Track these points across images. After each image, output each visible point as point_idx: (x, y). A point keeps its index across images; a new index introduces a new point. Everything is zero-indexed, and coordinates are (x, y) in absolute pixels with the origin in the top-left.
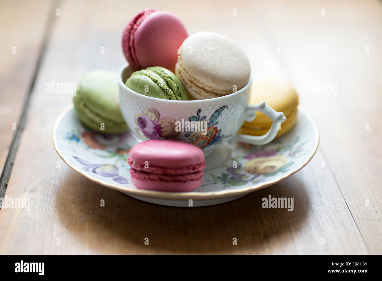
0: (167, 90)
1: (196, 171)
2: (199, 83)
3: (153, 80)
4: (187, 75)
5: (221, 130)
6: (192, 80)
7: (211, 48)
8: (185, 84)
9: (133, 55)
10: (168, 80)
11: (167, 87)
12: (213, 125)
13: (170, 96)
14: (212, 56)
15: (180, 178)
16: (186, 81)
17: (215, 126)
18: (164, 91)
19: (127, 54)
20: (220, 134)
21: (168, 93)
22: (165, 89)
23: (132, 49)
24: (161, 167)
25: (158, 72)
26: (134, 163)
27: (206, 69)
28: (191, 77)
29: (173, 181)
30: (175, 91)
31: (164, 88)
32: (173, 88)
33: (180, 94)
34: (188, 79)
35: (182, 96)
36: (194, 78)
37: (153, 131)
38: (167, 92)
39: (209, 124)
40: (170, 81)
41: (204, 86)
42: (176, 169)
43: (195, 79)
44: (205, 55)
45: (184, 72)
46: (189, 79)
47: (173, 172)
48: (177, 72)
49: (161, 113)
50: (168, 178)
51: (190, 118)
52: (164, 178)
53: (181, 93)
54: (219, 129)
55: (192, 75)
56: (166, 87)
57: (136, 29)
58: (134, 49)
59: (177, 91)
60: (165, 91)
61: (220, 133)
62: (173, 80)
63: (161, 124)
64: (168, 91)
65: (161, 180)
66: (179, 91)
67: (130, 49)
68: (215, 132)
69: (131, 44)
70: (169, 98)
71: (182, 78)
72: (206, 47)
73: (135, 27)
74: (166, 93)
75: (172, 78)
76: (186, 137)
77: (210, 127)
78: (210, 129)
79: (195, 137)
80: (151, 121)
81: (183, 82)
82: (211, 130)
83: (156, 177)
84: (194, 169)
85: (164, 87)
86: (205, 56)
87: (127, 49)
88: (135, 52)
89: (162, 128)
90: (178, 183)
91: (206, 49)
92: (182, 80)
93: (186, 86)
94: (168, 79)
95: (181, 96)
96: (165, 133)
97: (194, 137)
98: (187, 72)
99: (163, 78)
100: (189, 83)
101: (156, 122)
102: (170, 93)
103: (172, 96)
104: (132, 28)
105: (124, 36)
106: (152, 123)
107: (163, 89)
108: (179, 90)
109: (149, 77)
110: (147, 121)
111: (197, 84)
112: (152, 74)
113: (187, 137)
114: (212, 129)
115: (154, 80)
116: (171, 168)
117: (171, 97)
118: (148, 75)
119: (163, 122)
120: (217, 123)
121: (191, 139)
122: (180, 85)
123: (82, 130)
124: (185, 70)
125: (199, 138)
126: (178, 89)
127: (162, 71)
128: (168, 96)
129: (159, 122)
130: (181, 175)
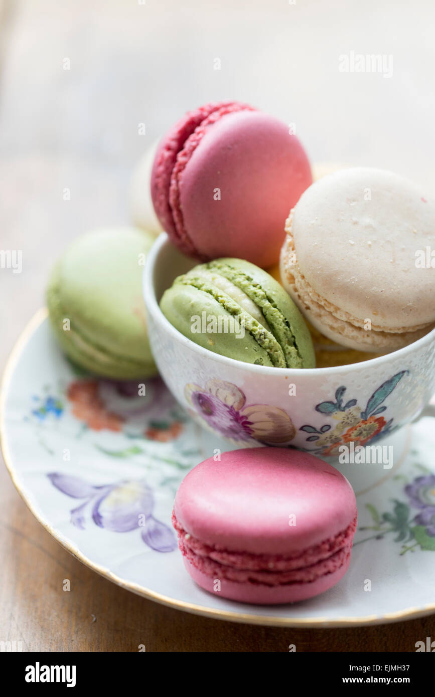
0: (261, 335)
1: (337, 549)
2: (338, 311)
3: (227, 309)
4: (309, 290)
5: (392, 420)
6: (322, 303)
7: (367, 220)
8: (303, 307)
9: (178, 226)
10: (262, 306)
11: (260, 325)
12: (374, 414)
13: (268, 350)
14: (370, 243)
15: (299, 576)
16: (307, 302)
17: (378, 416)
18: (254, 338)
19: (164, 219)
20: (390, 427)
21: (263, 343)
22: (257, 333)
23: (175, 213)
24: (252, 556)
25: (239, 283)
26: (187, 536)
27: (356, 280)
28: (319, 296)
29: (283, 584)
30: (281, 334)
31: (255, 331)
32: (275, 325)
33: (293, 339)
34: (310, 297)
35: (297, 343)
36: (326, 300)
37: (231, 426)
38: (260, 340)
39: (364, 415)
40: (268, 308)
41: (351, 320)
42: (289, 559)
43: (329, 303)
44: (352, 243)
45: (303, 281)
46: (316, 300)
47: (281, 565)
48: (284, 276)
49: (248, 392)
50: (270, 578)
51: (318, 406)
52: (260, 577)
53: (294, 335)
54: (387, 419)
55: (322, 294)
56: (260, 329)
57: (184, 165)
58: (180, 212)
59: (285, 333)
60: (257, 337)
61: (391, 425)
62: (276, 302)
63: (249, 415)
64: (265, 338)
65: (253, 581)
66: (290, 331)
67: (169, 209)
68: (379, 425)
69: (172, 201)
70: (267, 354)
71: (296, 294)
72: (355, 219)
73: (181, 158)
74: (259, 342)
75: (273, 298)
76: (308, 442)
77: (366, 420)
78: (366, 422)
79: (332, 440)
80: (226, 406)
81: (300, 302)
82: (368, 424)
83: (243, 577)
84: (332, 547)
85: (255, 328)
86: (352, 245)
87: (163, 208)
88: (182, 221)
89: (250, 423)
90: (296, 587)
91: (356, 223)
92: (297, 298)
93: (308, 312)
94: (263, 301)
95: (295, 345)
96: (258, 433)
97: (328, 441)
98: (308, 285)
99: (252, 297)
100: (314, 308)
101: (236, 410)
102: (270, 341)
103: (273, 350)
104: (174, 159)
105: (156, 176)
106: (228, 411)
107: (250, 333)
108: (291, 327)
109: (217, 299)
110: (217, 406)
111: (334, 314)
112: (223, 289)
113: (312, 442)
114: (371, 423)
115: (230, 310)
116: (279, 558)
117: (272, 353)
118: (214, 292)
119: (254, 413)
120: (385, 408)
121: (321, 444)
122: (292, 315)
123: (69, 378)
124: (303, 277)
125: (341, 440)
126: (289, 327)
127: (249, 279)
128: (265, 349)
129: (245, 410)
130: (300, 569)
